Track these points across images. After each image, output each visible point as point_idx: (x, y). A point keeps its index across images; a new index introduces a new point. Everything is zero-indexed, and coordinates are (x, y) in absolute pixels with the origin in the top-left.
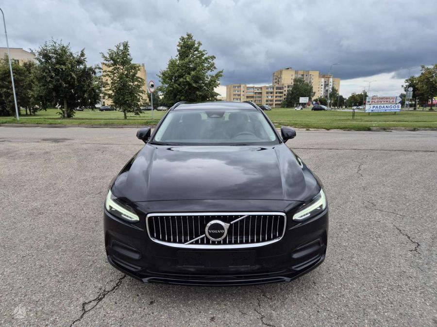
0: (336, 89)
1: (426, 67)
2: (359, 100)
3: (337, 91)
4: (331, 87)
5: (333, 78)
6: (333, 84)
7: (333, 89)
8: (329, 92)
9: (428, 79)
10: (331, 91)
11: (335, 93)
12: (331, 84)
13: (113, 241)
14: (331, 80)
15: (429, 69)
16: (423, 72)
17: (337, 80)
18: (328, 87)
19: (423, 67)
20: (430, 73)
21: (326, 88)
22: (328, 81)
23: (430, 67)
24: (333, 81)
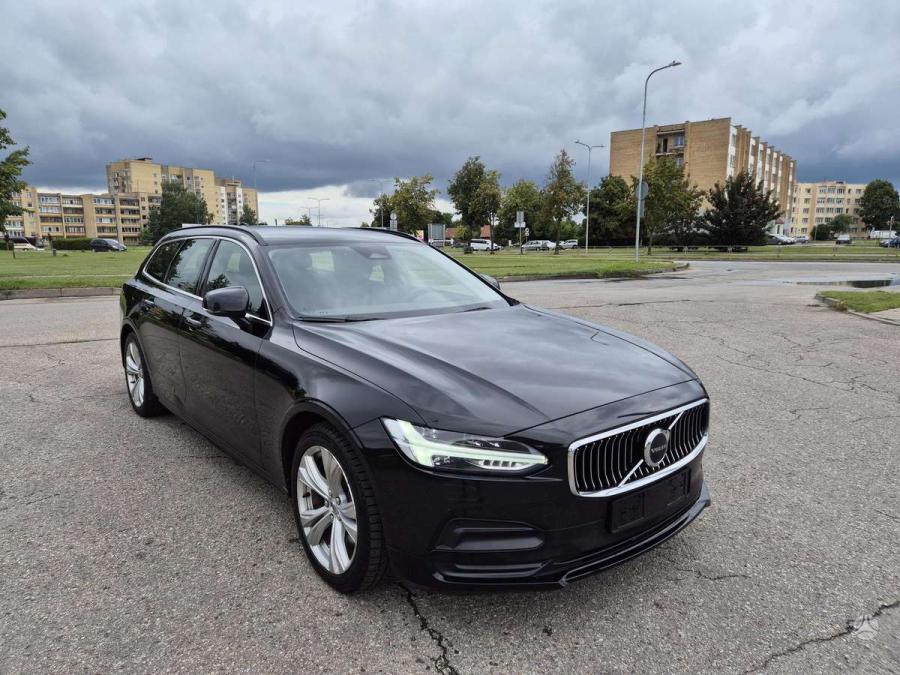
0: (253, 209)
1: (401, 181)
3: (254, 213)
4: (242, 204)
5: (242, 187)
6: (245, 200)
7: (246, 208)
8: (239, 216)
9: (406, 201)
10: (243, 212)
11: (252, 217)
12: (241, 199)
13: (460, 530)
14: (239, 191)
15: (405, 184)
16: (398, 188)
17: (251, 192)
18: (236, 204)
19: (398, 181)
20: (408, 191)
21: (233, 207)
22: (235, 193)
23: (407, 181)
24: (245, 195)
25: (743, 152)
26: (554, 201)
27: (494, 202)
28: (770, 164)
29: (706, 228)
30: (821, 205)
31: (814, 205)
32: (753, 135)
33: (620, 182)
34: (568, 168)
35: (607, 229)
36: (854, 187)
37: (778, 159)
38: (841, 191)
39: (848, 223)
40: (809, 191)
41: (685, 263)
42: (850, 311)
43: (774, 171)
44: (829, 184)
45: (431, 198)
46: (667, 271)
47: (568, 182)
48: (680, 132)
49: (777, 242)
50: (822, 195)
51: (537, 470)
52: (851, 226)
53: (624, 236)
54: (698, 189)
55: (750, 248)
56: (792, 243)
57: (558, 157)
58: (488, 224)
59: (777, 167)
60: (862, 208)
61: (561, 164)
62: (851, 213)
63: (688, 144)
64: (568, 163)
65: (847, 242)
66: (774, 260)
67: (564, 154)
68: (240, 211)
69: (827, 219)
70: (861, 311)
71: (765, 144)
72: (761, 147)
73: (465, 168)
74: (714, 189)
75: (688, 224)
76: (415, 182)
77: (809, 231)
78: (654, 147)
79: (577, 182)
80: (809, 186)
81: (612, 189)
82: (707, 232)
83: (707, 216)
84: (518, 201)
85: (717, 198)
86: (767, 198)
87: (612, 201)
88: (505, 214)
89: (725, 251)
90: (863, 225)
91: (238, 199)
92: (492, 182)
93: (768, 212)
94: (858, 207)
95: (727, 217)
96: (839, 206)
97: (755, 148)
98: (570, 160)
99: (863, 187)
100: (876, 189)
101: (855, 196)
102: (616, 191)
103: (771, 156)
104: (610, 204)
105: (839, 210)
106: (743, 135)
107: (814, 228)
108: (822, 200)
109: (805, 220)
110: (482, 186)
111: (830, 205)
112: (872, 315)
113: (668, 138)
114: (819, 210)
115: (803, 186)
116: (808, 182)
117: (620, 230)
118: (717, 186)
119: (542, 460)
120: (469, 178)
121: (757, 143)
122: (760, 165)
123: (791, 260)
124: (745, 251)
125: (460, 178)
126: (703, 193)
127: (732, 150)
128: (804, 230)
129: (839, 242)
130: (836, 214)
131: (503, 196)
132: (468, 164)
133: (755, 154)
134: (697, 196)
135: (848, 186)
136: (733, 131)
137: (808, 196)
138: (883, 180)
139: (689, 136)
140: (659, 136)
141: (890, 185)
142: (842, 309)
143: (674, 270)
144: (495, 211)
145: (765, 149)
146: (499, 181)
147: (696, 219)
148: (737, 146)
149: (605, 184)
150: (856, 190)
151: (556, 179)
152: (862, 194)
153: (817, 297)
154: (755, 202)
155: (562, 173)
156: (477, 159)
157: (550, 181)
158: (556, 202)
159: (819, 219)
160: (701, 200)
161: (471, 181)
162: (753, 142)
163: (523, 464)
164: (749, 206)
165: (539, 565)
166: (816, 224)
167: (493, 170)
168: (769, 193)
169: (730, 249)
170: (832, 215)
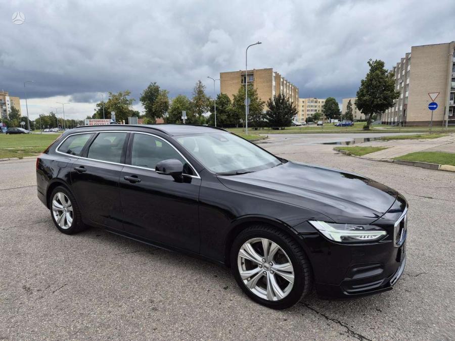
0: (17, 109)
1: (113, 94)
2: (50, 122)
3: (18, 111)
4: (10, 106)
5: (9, 96)
6: (12, 103)
7: (12, 108)
8: (8, 113)
10: (11, 111)
11: (17, 114)
12: (9, 103)
13: (355, 269)
14: (7, 98)
15: (114, 96)
16: (111, 98)
17: (15, 99)
18: (6, 106)
19: (111, 94)
20: (117, 99)
21: (4, 107)
22: (5, 99)
23: (116, 94)
24: (11, 100)
25: (278, 84)
26: (197, 105)
27: (165, 106)
28: (289, 90)
29: (267, 119)
30: (309, 108)
31: (306, 108)
32: (282, 77)
33: (226, 97)
34: (202, 89)
35: (222, 119)
36: (321, 100)
37: (291, 88)
38: (316, 102)
39: (320, 116)
40: (303, 102)
41: (266, 135)
42: (352, 155)
43: (290, 93)
44: (311, 99)
45: (130, 104)
46: (261, 139)
47: (203, 96)
48: (251, 74)
49: (294, 125)
50: (309, 104)
51: (382, 237)
52: (321, 117)
53: (230, 123)
54: (262, 101)
55: (286, 128)
56: (300, 125)
57: (197, 84)
58: (162, 116)
59: (291, 91)
60: (324, 110)
61: (199, 87)
62: (320, 112)
63: (255, 79)
64: (202, 87)
65: (322, 125)
66: (299, 133)
67: (200, 83)
68: (9, 110)
69: (312, 115)
70: (357, 155)
71: (286, 81)
72: (285, 82)
73: (149, 88)
74: (269, 101)
75: (259, 117)
76: (121, 94)
77: (305, 119)
78: (240, 81)
79: (207, 96)
80: (304, 100)
81: (223, 100)
82: (267, 120)
83: (268, 113)
84: (179, 105)
85: (270, 105)
86: (291, 106)
87: (223, 106)
88: (172, 112)
89: (278, 129)
90: (325, 117)
91: (7, 103)
92: (164, 95)
93: (292, 112)
94: (323, 109)
95: (275, 114)
96: (316, 109)
97: (283, 82)
98: (203, 85)
99: (324, 100)
100: (329, 101)
101: (321, 104)
102: (224, 101)
103: (289, 86)
104: (222, 107)
105: (316, 110)
106: (278, 77)
107: (307, 119)
108: (309, 106)
109: (303, 115)
110: (159, 97)
111: (312, 108)
112: (362, 157)
113: (246, 77)
114: (308, 111)
115: (301, 100)
116: (303, 98)
117: (228, 120)
118: (270, 99)
119: (384, 233)
120: (151, 93)
121: (283, 80)
122: (285, 90)
123: (306, 133)
124: (284, 129)
125: (146, 93)
126: (264, 102)
127: (274, 83)
128: (303, 119)
129: (318, 125)
130: (315, 112)
131: (171, 102)
132: (151, 86)
133: (283, 85)
134: (262, 104)
135: (319, 100)
136: (274, 74)
137: (303, 104)
138: (332, 97)
139: (255, 76)
140: (242, 75)
141: (334, 100)
142: (349, 155)
143: (264, 139)
144: (166, 110)
145: (286, 83)
146: (168, 95)
147: (262, 115)
148: (276, 81)
149: (219, 98)
150: (322, 101)
151: (197, 95)
152: (324, 103)
153: (334, 149)
154: (287, 107)
155: (200, 92)
156: (155, 84)
157: (194, 96)
158: (198, 106)
159: (308, 115)
160: (264, 106)
161: (152, 94)
162: (282, 80)
163: (375, 236)
164: (284, 109)
165: (382, 281)
166: (307, 117)
167: (164, 89)
168: (292, 103)
169: (280, 128)
170: (313, 113)
